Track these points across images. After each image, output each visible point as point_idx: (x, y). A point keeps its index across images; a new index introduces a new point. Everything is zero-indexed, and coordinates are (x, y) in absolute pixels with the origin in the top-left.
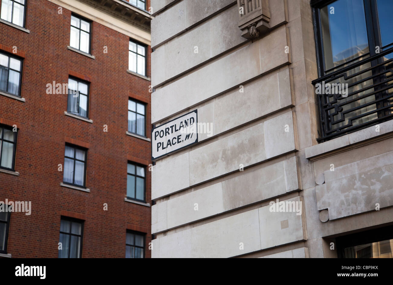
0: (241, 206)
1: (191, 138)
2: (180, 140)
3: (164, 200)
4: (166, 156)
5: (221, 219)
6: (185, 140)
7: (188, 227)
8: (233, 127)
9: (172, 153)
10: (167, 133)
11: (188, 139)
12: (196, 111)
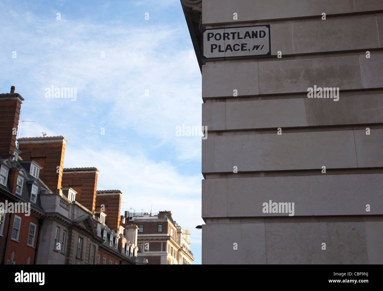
0: (330, 124)
1: (261, 49)
2: (244, 48)
3: (218, 101)
4: (224, 59)
5: (304, 133)
6: (253, 49)
7: (253, 133)
8: (319, 51)
9: (233, 58)
10: (226, 38)
11: (257, 49)
12: (268, 26)
